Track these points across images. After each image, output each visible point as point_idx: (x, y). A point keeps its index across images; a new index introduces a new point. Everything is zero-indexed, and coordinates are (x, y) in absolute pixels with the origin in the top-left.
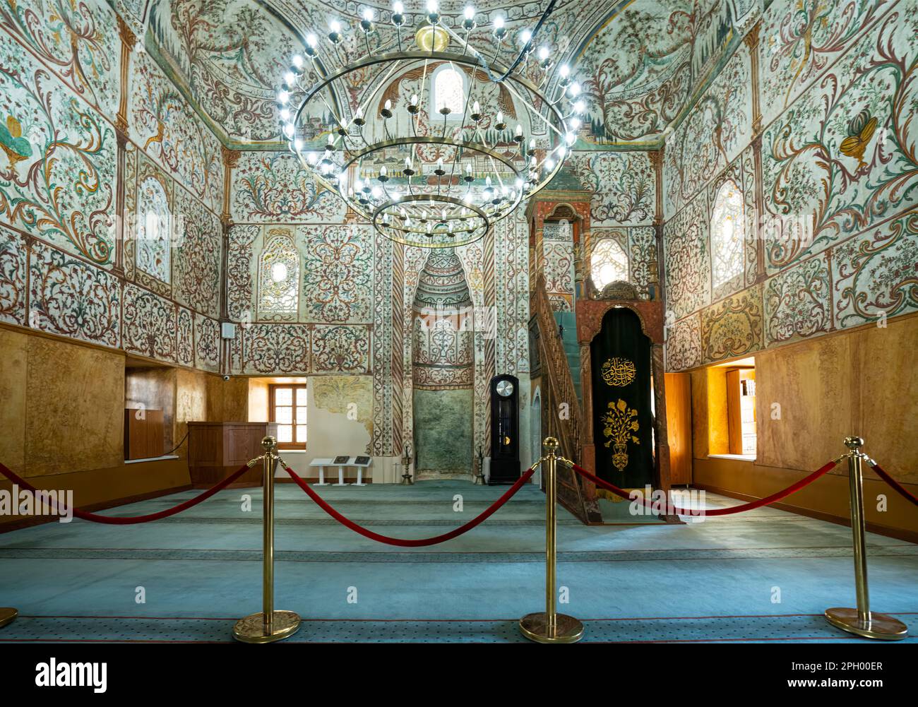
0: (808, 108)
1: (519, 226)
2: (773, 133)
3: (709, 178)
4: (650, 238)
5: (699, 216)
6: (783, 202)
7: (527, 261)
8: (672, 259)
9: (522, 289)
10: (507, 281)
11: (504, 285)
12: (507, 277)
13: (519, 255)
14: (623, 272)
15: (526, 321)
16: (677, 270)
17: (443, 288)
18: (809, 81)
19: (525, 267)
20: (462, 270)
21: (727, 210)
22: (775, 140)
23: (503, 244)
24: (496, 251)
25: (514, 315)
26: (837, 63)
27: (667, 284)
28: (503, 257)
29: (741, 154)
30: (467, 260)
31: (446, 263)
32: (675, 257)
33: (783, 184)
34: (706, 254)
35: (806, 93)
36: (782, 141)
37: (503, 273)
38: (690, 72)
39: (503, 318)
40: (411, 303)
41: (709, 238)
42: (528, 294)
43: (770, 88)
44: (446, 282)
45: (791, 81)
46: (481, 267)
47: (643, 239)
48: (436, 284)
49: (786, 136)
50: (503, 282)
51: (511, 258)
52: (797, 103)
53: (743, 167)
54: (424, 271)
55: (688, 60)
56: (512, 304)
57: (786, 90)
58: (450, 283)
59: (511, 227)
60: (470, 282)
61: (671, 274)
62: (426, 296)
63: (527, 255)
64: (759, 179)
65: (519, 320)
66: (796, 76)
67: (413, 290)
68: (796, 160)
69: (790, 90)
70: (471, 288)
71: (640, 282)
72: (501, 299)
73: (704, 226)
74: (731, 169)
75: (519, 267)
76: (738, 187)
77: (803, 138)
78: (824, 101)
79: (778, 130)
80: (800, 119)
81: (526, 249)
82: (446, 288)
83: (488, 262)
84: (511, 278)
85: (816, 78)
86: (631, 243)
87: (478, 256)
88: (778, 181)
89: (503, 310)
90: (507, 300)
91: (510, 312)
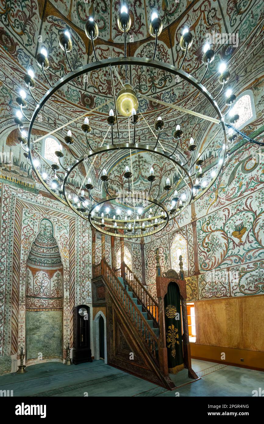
0: (217, 217)
1: (87, 231)
2: (201, 222)
3: (169, 231)
4: (139, 249)
5: (164, 244)
6: (207, 247)
7: (91, 248)
8: (149, 259)
9: (89, 262)
10: (82, 256)
11: (80, 258)
12: (82, 254)
13: (87, 245)
14: (130, 261)
15: (90, 278)
16: (152, 264)
17: (43, 254)
18: (217, 208)
19: (90, 251)
20: (57, 247)
21: (178, 245)
22: (202, 224)
23: (80, 237)
24: (76, 240)
25: (85, 274)
26: (229, 205)
27: (146, 268)
28: (79, 244)
29: (186, 226)
30: (60, 242)
31: (46, 240)
32: (151, 258)
33: (207, 241)
34: (168, 260)
35: (216, 211)
36: (206, 225)
37: (79, 252)
38: (159, 188)
39: (79, 275)
40: (26, 260)
41: (170, 254)
42: (91, 265)
43: (200, 205)
44: (45, 251)
45: (209, 206)
46: (68, 247)
47: (137, 248)
48: (39, 251)
49: (208, 224)
50: (79, 256)
51: (83, 246)
52: (212, 214)
53: (187, 231)
54: (34, 243)
55: (158, 184)
56: (84, 269)
57: (207, 208)
58: (48, 252)
59: (84, 230)
60: (62, 254)
61: (149, 265)
62: (33, 257)
63: (91, 245)
64: (195, 237)
65: (87, 277)
66: (212, 204)
67: (27, 252)
68: (213, 234)
69: (209, 208)
70: (62, 257)
71: (136, 266)
72: (78, 265)
73: (167, 249)
74: (181, 230)
75: (87, 251)
76: (185, 238)
77: (216, 227)
78: (224, 216)
79: (204, 221)
80: (214, 220)
81: (91, 243)
82: (45, 254)
83: (71, 245)
84: (83, 256)
85: (220, 207)
86: (133, 249)
87: (66, 241)
88: (204, 239)
89: (79, 271)
90: (81, 266)
91: (83, 273)
